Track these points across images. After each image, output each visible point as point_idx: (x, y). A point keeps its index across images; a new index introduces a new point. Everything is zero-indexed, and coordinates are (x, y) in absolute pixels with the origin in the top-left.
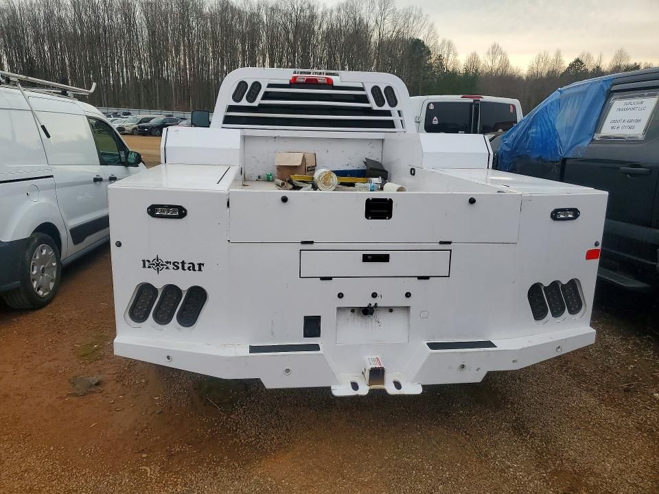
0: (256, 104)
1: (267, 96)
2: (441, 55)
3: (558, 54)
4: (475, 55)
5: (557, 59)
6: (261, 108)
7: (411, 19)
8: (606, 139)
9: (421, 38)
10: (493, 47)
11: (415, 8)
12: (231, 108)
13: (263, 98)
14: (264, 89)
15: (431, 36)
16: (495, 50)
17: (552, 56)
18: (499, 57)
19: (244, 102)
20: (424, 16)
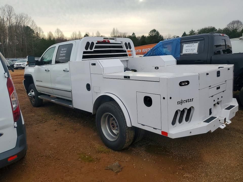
0: (92, 50)
1: (96, 47)
2: (37, 33)
3: (80, 32)
4: (50, 33)
5: (79, 34)
6: (95, 52)
7: (24, 18)
8: (185, 55)
9: (29, 26)
10: (57, 30)
11: (24, 14)
12: (84, 53)
13: (95, 48)
14: (95, 45)
15: (33, 25)
16: (58, 31)
17: (78, 33)
18: (60, 33)
19: (89, 50)
20: (29, 17)
